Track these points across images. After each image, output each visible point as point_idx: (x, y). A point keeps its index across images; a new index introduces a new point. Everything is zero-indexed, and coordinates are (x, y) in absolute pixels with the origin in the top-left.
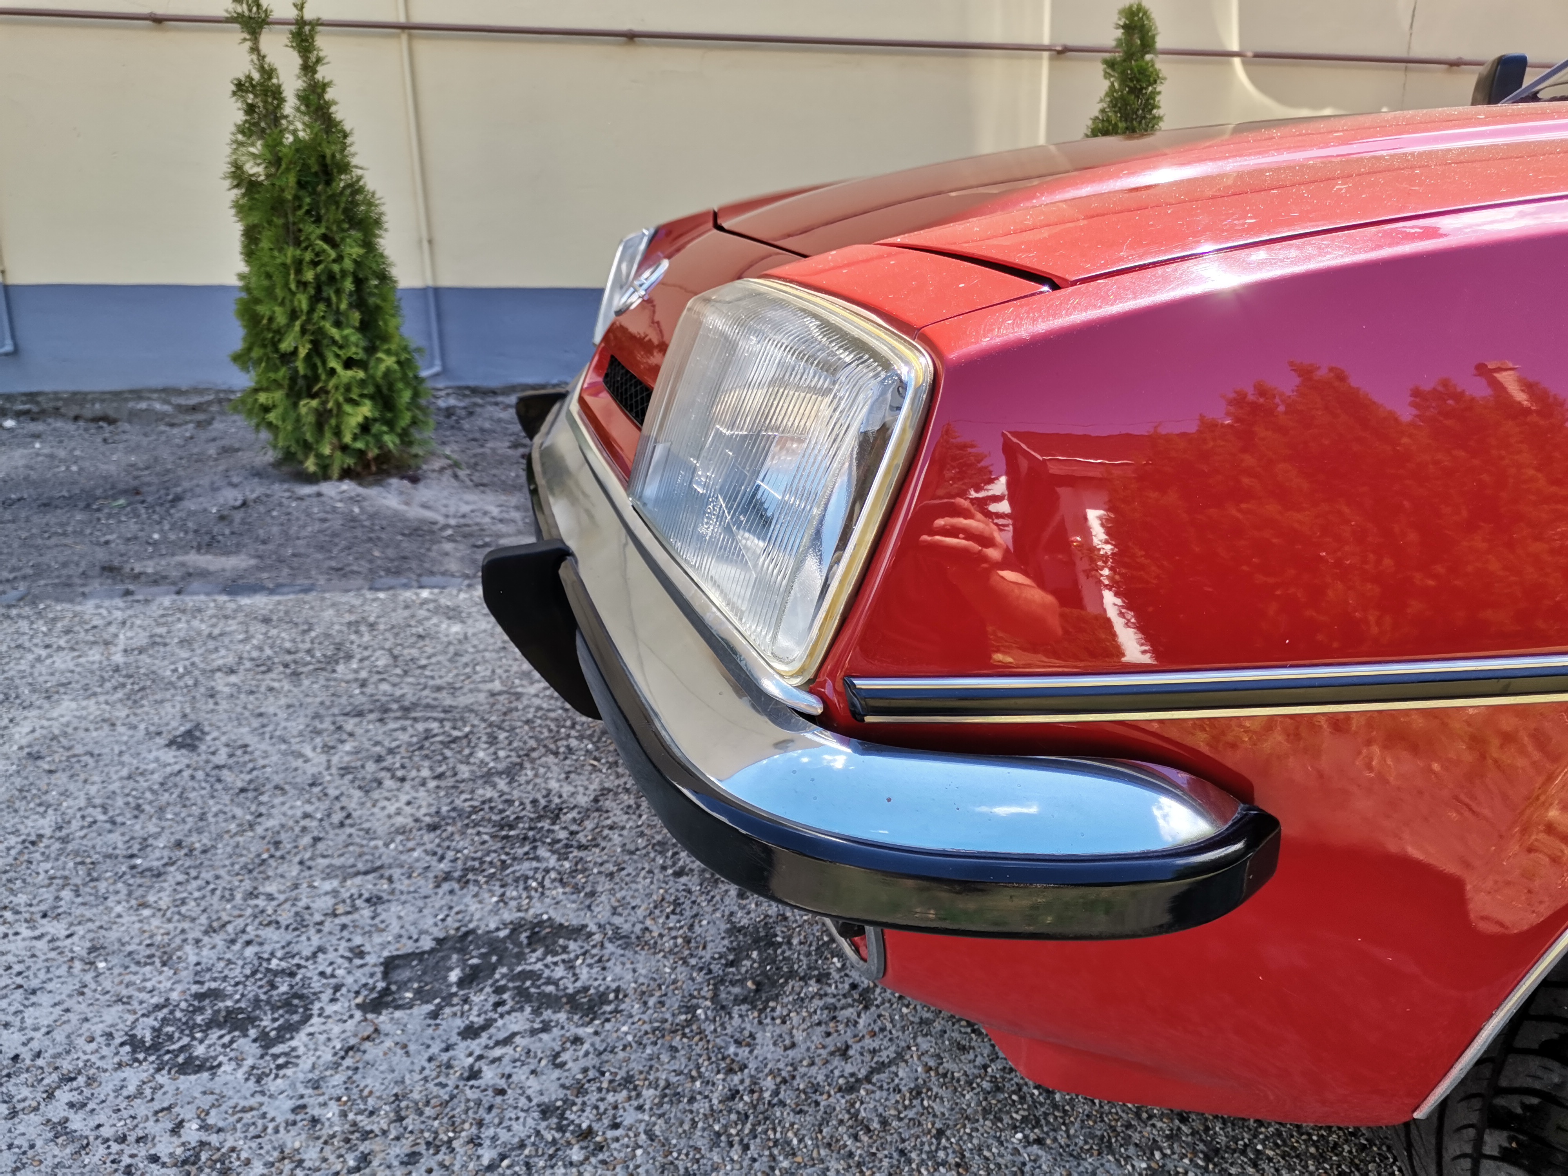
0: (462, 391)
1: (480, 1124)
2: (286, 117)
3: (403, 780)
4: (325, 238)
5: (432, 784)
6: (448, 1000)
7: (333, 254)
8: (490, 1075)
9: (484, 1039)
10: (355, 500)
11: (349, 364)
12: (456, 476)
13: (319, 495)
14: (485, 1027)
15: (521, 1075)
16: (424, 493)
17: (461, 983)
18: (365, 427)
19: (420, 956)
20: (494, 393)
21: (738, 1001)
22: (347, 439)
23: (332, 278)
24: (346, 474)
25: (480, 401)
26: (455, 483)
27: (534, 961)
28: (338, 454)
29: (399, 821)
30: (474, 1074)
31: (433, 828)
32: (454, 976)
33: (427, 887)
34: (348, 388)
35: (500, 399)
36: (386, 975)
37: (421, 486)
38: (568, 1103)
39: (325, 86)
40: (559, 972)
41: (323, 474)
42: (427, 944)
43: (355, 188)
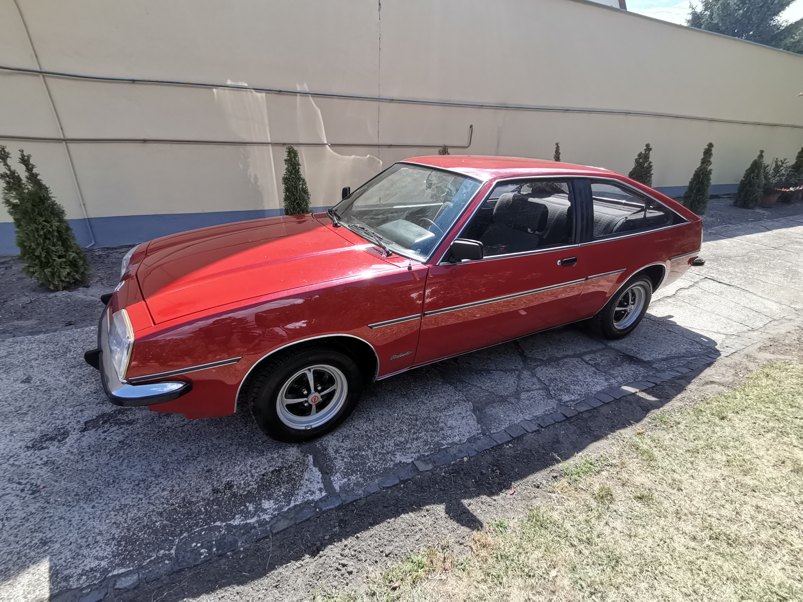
0: (103, 249)
1: (106, 447)
2: (24, 184)
3: (87, 382)
4: (45, 221)
5: (95, 383)
6: (99, 427)
7: (49, 225)
8: (108, 438)
9: (107, 432)
10: (68, 297)
11: (60, 257)
12: (102, 284)
13: (56, 296)
14: (108, 430)
15: (115, 437)
16: (92, 291)
17: (102, 424)
18: (69, 274)
19: (93, 420)
20: (116, 249)
21: (164, 416)
22: (63, 279)
23: (49, 232)
24: (64, 288)
25: (111, 252)
26: (103, 287)
27: (119, 417)
28: (61, 283)
29: (87, 392)
30: (105, 439)
31: (95, 393)
32: (101, 423)
33: (94, 406)
34: (61, 264)
35: (118, 250)
36: (85, 425)
37: (90, 288)
38: (125, 440)
39: (37, 175)
40: (125, 418)
41: (57, 289)
42: (95, 417)
43: (54, 204)
